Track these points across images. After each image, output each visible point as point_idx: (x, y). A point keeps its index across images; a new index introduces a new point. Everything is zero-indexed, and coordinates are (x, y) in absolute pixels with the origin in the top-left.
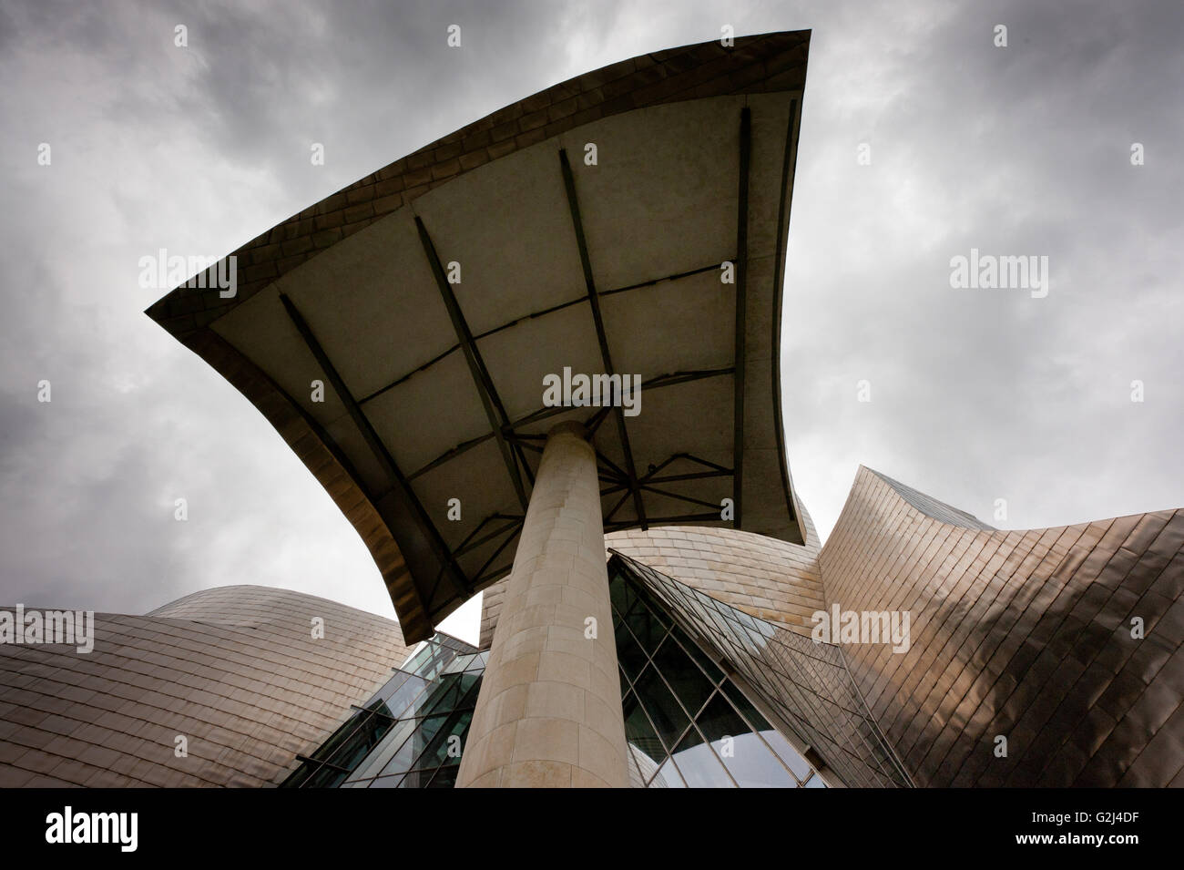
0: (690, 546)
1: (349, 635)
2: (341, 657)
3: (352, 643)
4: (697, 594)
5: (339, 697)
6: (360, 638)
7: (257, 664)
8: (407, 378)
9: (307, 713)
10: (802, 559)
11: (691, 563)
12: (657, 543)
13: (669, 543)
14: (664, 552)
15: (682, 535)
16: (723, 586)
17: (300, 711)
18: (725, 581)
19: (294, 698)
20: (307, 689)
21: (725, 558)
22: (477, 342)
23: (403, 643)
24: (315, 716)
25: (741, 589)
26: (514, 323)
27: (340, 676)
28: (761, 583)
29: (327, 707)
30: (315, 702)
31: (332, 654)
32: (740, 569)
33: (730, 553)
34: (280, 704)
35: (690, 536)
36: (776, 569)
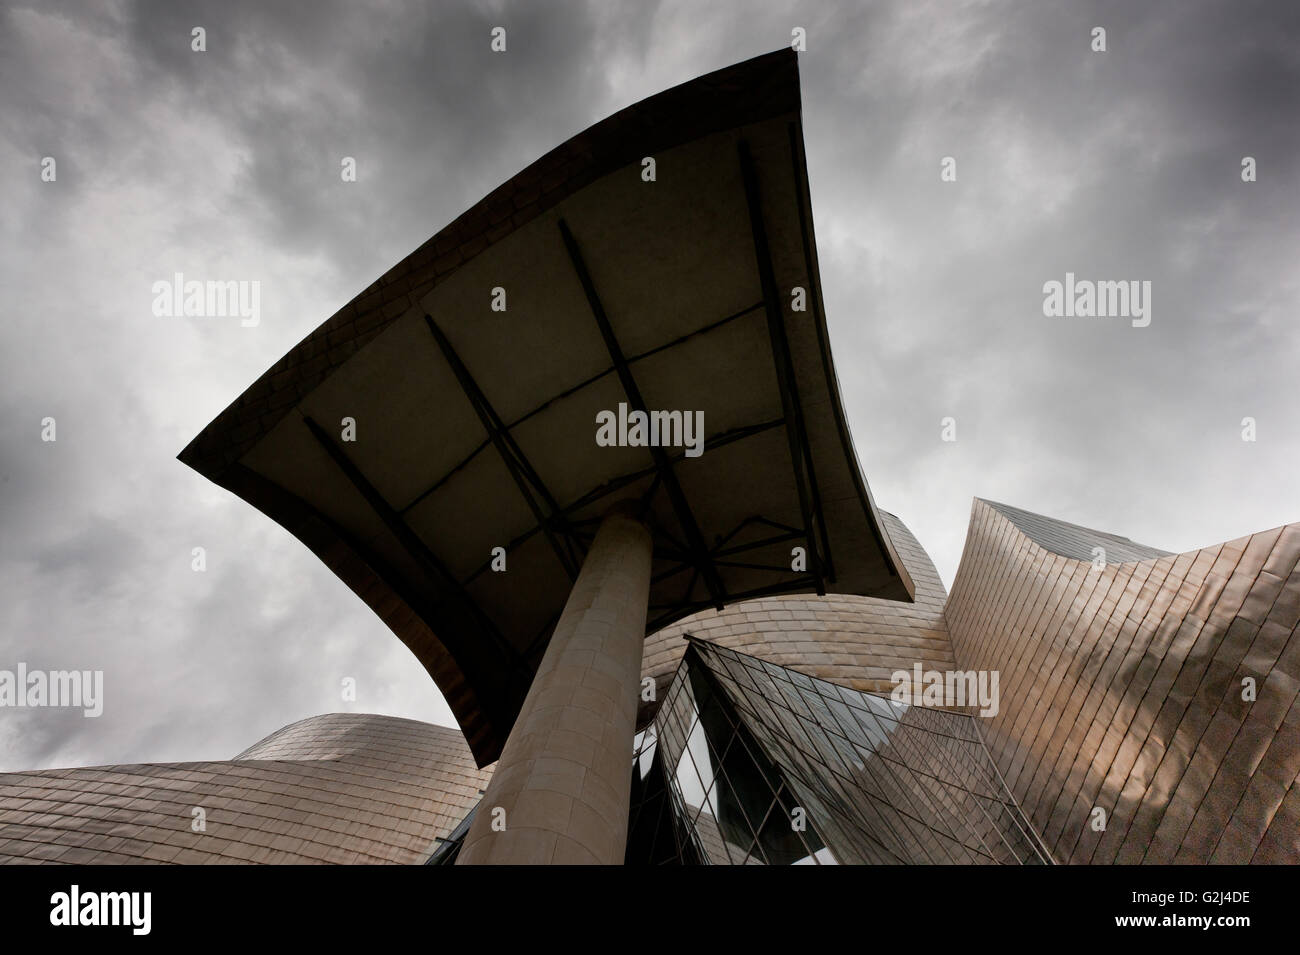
0: (789, 617)
1: (435, 758)
2: (429, 784)
3: (438, 767)
4: (791, 674)
5: (427, 828)
6: (447, 759)
7: (341, 801)
8: (444, 480)
9: (394, 850)
10: (924, 615)
11: (792, 636)
12: (750, 617)
13: (764, 616)
14: (760, 626)
15: (779, 605)
16: (831, 659)
17: (386, 849)
18: (834, 652)
19: (380, 835)
20: (392, 823)
21: (830, 625)
22: (510, 431)
23: (474, 765)
24: (402, 853)
25: (853, 660)
26: (546, 406)
27: (427, 805)
28: (876, 650)
29: (415, 841)
30: (402, 836)
31: (418, 781)
32: (848, 636)
33: (836, 619)
34: (366, 843)
35: (788, 605)
36: (895, 632)
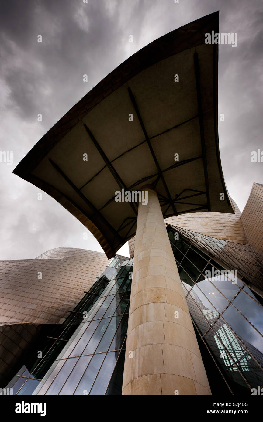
0: (193, 219)
1: (92, 258)
2: (91, 264)
3: (93, 260)
4: (198, 234)
5: (92, 275)
6: (94, 259)
7: (68, 268)
8: (92, 179)
9: (85, 281)
10: (234, 218)
11: (194, 225)
12: (182, 220)
13: (186, 219)
14: (184, 222)
15: (190, 216)
16: (207, 231)
17: (82, 280)
18: (207, 229)
19: (80, 277)
20: (83, 274)
21: (206, 222)
22: (112, 163)
23: (107, 259)
24: (87, 281)
25: (213, 231)
26: (123, 155)
27: (91, 270)
28: (220, 228)
29: (90, 278)
30: (86, 277)
31: (88, 264)
32: (212, 224)
33: (208, 220)
34: (77, 279)
35: (193, 216)
36: (225, 223)
